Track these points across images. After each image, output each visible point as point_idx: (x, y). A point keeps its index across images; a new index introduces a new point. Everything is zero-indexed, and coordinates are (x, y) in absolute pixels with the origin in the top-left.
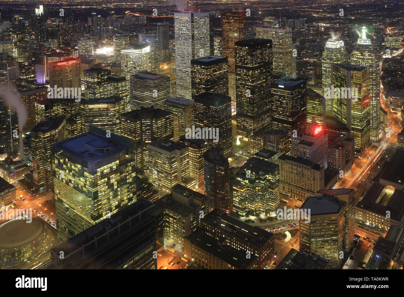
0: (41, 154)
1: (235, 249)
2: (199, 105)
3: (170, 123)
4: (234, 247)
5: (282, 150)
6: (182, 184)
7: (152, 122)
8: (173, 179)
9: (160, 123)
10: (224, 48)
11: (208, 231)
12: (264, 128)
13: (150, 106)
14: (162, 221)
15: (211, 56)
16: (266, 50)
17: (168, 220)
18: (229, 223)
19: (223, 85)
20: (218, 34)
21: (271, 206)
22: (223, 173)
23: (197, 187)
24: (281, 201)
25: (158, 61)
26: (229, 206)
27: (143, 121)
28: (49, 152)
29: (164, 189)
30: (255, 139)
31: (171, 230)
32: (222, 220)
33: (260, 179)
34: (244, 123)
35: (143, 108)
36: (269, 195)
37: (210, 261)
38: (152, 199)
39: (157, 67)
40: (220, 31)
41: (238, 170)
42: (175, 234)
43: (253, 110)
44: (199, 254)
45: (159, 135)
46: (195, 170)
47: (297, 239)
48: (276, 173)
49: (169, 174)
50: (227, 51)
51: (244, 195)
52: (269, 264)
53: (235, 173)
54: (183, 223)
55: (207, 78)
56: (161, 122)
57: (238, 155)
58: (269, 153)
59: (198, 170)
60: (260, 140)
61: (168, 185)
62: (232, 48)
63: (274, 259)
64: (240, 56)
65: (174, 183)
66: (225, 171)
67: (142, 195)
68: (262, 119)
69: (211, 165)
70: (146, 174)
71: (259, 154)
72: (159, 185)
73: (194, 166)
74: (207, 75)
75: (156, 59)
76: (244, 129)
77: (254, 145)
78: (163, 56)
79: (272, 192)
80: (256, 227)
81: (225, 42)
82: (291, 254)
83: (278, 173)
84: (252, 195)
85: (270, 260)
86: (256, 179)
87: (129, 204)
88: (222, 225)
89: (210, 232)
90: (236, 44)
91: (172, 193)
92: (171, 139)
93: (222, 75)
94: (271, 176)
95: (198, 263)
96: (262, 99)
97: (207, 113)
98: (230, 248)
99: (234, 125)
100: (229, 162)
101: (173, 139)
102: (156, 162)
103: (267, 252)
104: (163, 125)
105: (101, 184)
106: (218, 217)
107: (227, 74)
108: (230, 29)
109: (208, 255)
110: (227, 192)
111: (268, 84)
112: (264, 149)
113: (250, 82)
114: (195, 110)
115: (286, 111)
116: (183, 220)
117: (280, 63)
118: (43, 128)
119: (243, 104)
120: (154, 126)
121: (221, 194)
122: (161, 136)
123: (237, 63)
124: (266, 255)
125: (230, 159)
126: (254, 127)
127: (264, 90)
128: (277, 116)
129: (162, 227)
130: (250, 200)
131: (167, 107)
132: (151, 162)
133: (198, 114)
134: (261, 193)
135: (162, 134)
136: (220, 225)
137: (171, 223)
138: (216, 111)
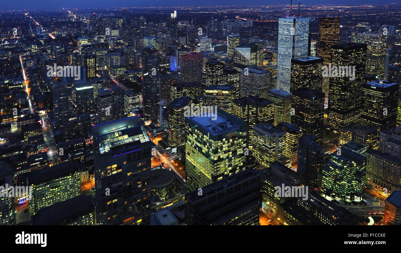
0: (175, 124)
4: (321, 221)
5: (369, 145)
6: (279, 161)
7: (257, 108)
15: (308, 56)
16: (360, 54)
17: (267, 188)
18: (317, 200)
23: (291, 165)
27: (251, 106)
28: (180, 123)
30: (344, 132)
32: (311, 196)
34: (334, 117)
35: (250, 96)
43: (344, 106)
45: (262, 120)
46: (290, 151)
48: (363, 164)
55: (304, 76)
56: (264, 109)
57: (327, 144)
58: (357, 146)
59: (293, 152)
60: (349, 133)
65: (272, 160)
66: (317, 155)
70: (250, 149)
71: (348, 145)
73: (290, 148)
74: (305, 72)
76: (334, 122)
77: (343, 137)
80: (341, 208)
83: (366, 165)
88: (311, 200)
91: (270, 167)
93: (318, 74)
94: (358, 166)
96: (353, 97)
97: (303, 105)
102: (259, 140)
112: (352, 141)
117: (373, 65)
118: (177, 105)
126: (343, 121)
132: (255, 140)
135: (265, 119)
138: (310, 105)
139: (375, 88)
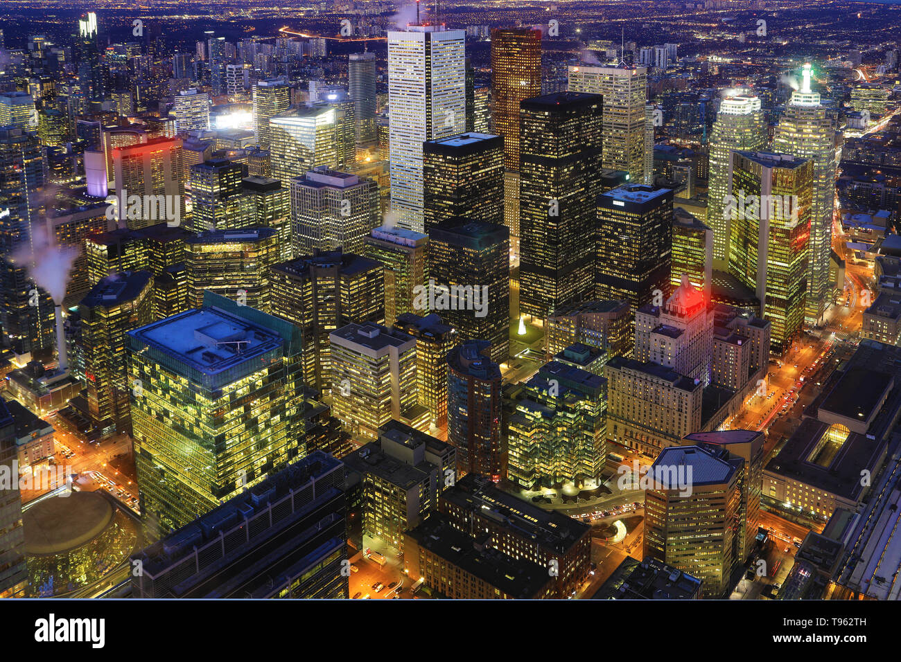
0: (103, 355)
1: (510, 557)
2: (439, 245)
3: (377, 286)
4: (509, 553)
5: (614, 347)
6: (401, 420)
7: (338, 285)
8: (384, 409)
9: (355, 287)
10: (497, 114)
11: (454, 520)
12: (577, 298)
13: (333, 248)
14: (359, 498)
15: (467, 132)
16: (589, 120)
17: (371, 496)
18: (498, 503)
19: (493, 201)
20: (483, 82)
21: (588, 468)
22: (489, 396)
23: (432, 426)
24: (609, 457)
25: (351, 146)
26: (499, 467)
27: (320, 281)
28: (119, 349)
29: (363, 431)
30: (557, 322)
31: (377, 519)
32: (484, 497)
33: (566, 409)
34: (536, 287)
35: (318, 253)
36: (585, 444)
37: (457, 582)
38: (337, 452)
39: (348, 159)
40: (489, 74)
41: (520, 390)
42: (387, 526)
43: (557, 256)
44: (434, 567)
45: (353, 313)
46: (430, 390)
47: (639, 538)
48: (601, 396)
49: (375, 398)
50: (504, 120)
51: (531, 443)
52: (580, 588)
53: (513, 396)
54: (404, 503)
55: (458, 184)
56: (358, 284)
57: (521, 357)
58: (587, 353)
59: (436, 390)
60: (568, 325)
61: (372, 422)
62: (514, 115)
63: (591, 578)
64: (530, 134)
65: (385, 419)
66: (494, 391)
67: (318, 444)
68: (575, 277)
69: (464, 379)
70: (325, 399)
71: (566, 354)
72: (353, 422)
73: (428, 382)
74: (458, 176)
75: (347, 141)
76: (536, 299)
77: (555, 336)
78: (364, 134)
79: (591, 438)
80: (555, 512)
81: (498, 100)
82: (625, 568)
83: (605, 397)
84: (547, 444)
85: (582, 580)
86: (558, 409)
87: (290, 463)
88: (483, 507)
89: (459, 522)
90: (524, 104)
91: (380, 438)
92: (379, 322)
93: (491, 177)
94: (590, 403)
95: (432, 586)
96: (576, 232)
97: (456, 264)
98: (499, 556)
99: (515, 291)
100: (502, 372)
101: (384, 322)
102: (347, 372)
103: (575, 563)
104: (361, 292)
105: (232, 420)
106: (475, 490)
107: (501, 175)
108: (510, 70)
109: (454, 569)
110: (495, 438)
111: (589, 197)
112: (576, 344)
113: (550, 193)
114: (431, 257)
115: (628, 259)
116: (403, 497)
117: (618, 148)
118: (106, 297)
119: (536, 244)
120: (343, 292)
121: (483, 441)
122: (358, 316)
123: (524, 150)
124: (573, 569)
125: (503, 367)
126: (556, 296)
127: (581, 212)
128: (607, 271)
129: (360, 511)
130: (544, 454)
131: (370, 249)
132: (337, 372)
133: (437, 267)
134: (567, 440)
135: (361, 310)
136: (480, 508)
137: (379, 503)
138: (476, 259)
139: (622, 204)
